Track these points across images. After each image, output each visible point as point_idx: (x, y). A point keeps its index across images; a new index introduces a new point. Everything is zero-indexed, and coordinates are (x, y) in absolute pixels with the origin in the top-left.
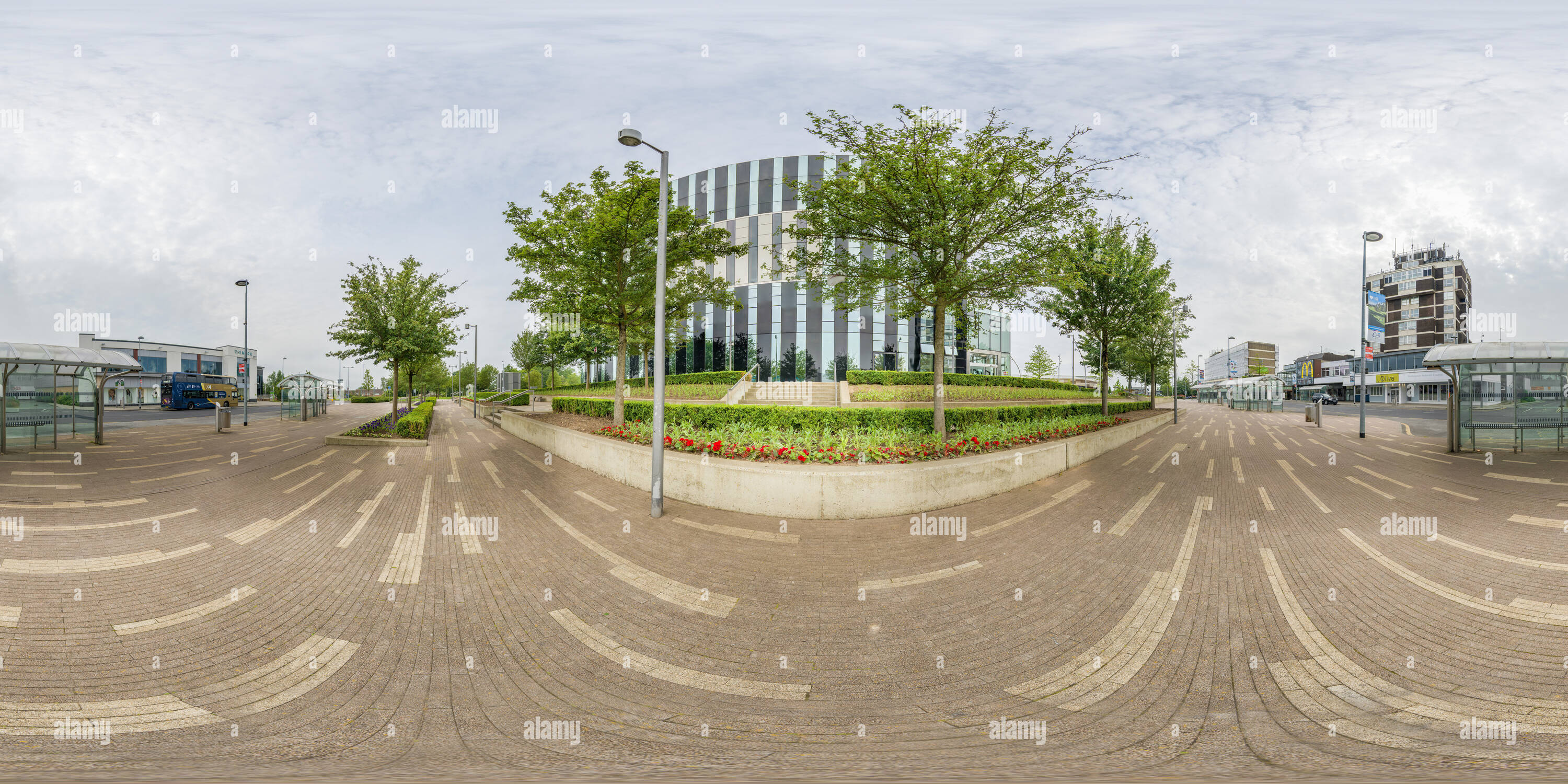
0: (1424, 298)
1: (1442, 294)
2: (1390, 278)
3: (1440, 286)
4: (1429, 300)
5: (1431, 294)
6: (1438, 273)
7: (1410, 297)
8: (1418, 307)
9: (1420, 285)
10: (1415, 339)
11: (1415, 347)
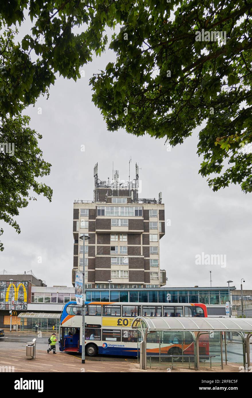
0: (132, 237)
1: (148, 235)
2: (103, 211)
3: (146, 227)
4: (137, 239)
5: (139, 234)
6: (146, 214)
7: (119, 234)
8: (126, 245)
9: (132, 223)
10: (127, 275)
11: (127, 281)
